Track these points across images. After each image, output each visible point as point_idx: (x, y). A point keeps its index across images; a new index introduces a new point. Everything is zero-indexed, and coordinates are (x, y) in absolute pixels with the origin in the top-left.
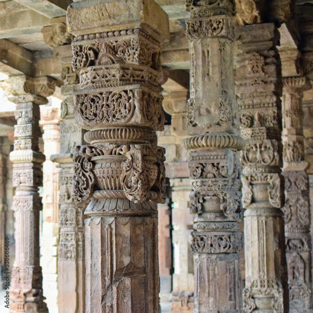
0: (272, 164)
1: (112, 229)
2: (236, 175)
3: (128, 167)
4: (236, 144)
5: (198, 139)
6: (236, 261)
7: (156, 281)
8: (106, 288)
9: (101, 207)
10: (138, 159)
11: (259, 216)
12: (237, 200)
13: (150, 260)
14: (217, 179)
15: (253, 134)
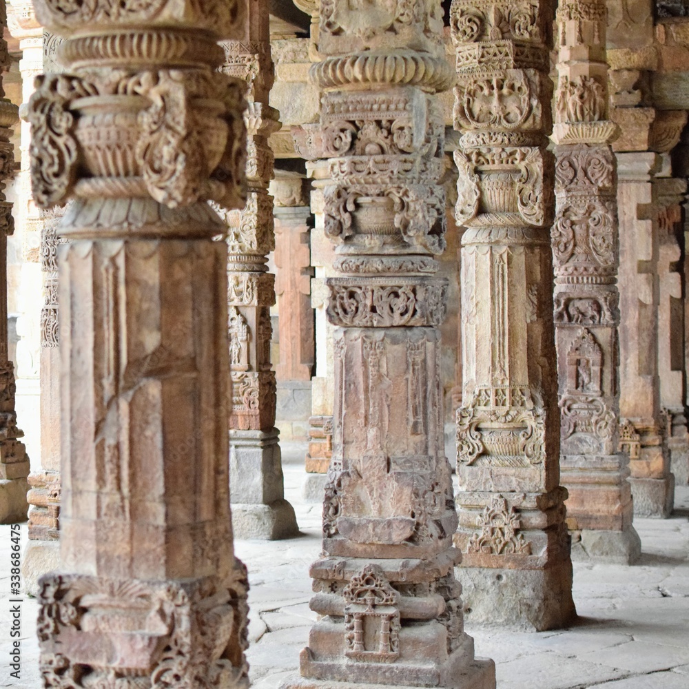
0: (526, 126)
1: (117, 269)
2: (431, 149)
3: (155, 123)
4: (433, 77)
5: (344, 64)
6: (430, 345)
7: (222, 389)
8: (104, 406)
9: (91, 217)
10: (177, 105)
11: (493, 245)
12: (433, 206)
13: (206, 340)
14: (387, 157)
15: (483, 56)
